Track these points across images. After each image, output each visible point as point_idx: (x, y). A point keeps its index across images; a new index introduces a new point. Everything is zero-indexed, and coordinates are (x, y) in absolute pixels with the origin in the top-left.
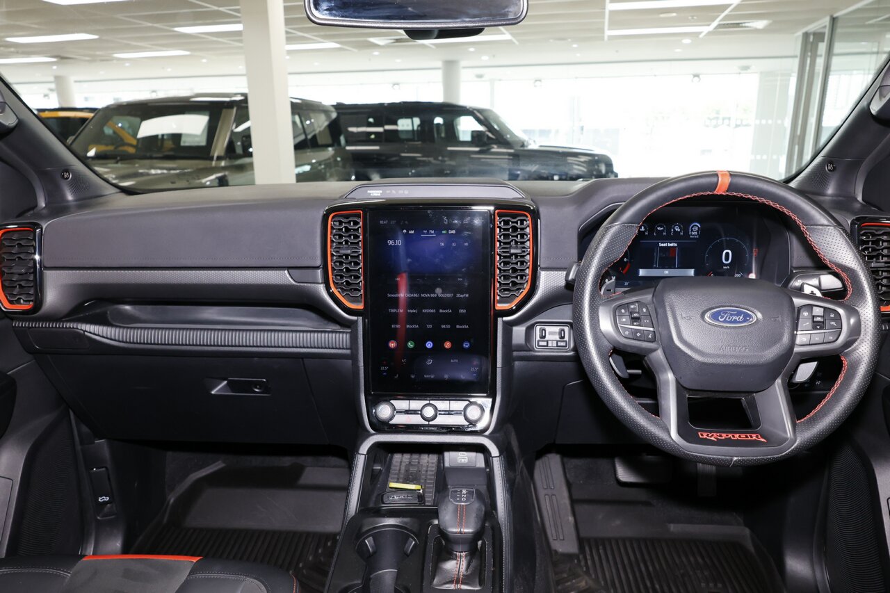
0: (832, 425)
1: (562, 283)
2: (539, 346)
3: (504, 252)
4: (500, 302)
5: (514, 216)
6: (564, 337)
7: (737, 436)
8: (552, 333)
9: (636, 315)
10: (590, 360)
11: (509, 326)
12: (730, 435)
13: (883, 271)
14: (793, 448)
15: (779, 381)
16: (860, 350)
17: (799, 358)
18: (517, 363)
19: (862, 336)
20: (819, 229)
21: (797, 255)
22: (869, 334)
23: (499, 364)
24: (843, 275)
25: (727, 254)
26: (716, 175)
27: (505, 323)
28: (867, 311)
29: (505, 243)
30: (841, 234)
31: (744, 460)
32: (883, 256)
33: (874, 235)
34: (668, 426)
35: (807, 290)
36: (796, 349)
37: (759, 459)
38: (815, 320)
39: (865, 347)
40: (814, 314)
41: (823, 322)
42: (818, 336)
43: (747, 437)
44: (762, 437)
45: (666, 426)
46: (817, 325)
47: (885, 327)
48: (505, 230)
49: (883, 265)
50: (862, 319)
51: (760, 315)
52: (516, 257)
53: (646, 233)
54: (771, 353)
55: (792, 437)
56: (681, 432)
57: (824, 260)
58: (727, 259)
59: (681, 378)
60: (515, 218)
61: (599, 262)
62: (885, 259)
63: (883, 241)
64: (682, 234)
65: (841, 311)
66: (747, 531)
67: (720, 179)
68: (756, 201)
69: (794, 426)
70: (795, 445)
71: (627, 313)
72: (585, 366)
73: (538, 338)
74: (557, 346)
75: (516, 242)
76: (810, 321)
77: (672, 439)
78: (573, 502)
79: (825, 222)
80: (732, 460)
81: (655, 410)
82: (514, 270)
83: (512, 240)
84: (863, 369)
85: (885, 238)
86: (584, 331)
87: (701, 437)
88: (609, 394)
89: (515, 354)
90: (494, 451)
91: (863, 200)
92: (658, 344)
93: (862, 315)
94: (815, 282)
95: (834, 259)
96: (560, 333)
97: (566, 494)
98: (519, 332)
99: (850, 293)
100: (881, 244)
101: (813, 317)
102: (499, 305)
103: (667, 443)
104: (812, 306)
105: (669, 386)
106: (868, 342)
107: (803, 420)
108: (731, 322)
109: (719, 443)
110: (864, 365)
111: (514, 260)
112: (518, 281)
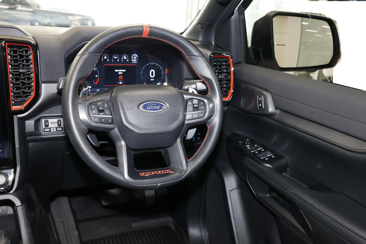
0: (204, 159)
1: (56, 91)
2: (44, 131)
3: (15, 72)
4: (14, 105)
5: (20, 48)
6: (60, 125)
7: (159, 172)
8: (53, 123)
9: (101, 109)
10: (74, 138)
11: (22, 121)
12: (156, 172)
13: (224, 80)
14: (186, 174)
15: (179, 140)
16: (215, 120)
17: (187, 127)
18: (30, 144)
19: (215, 113)
20: (194, 58)
21: (186, 73)
22: (218, 112)
23: (17, 146)
24: (206, 82)
25: (152, 72)
26: (142, 26)
27: (19, 119)
28: (217, 100)
29: (15, 66)
30: (204, 61)
31: (163, 185)
32: (224, 73)
33: (219, 62)
34: (123, 172)
35: (191, 91)
36: (186, 122)
37: (171, 183)
38: (194, 106)
39: (217, 119)
40: (194, 103)
41: (198, 107)
42: (196, 114)
43: (164, 172)
44: (172, 171)
45: (122, 172)
46: (195, 109)
47: (226, 108)
48: (14, 56)
49: (223, 77)
50: (215, 104)
51: (168, 105)
52: (24, 75)
53: (108, 60)
54: (174, 126)
55: (186, 168)
56: (129, 174)
57: (197, 74)
58: (152, 75)
59: (129, 143)
60: (21, 49)
61: (77, 77)
62: (225, 74)
63: (224, 65)
64: (128, 61)
65: (205, 101)
66: (171, 219)
67: (144, 29)
68: (164, 42)
69: (187, 162)
70: (188, 172)
71: (96, 108)
72: (72, 142)
73: (44, 127)
74: (57, 131)
75: (23, 65)
76: (192, 107)
77: (125, 179)
78: (77, 222)
79: (197, 54)
80: (157, 185)
81: (115, 163)
82: (23, 84)
83: (20, 64)
84: (216, 130)
85: (224, 63)
86: (69, 121)
87: (141, 175)
88: (88, 158)
89: (28, 138)
90: (17, 202)
91: (215, 44)
92: (115, 125)
93: (215, 102)
94: (194, 86)
95: (202, 74)
96: (58, 122)
97: (72, 218)
98: (30, 124)
99: (209, 91)
100: (223, 67)
101: (193, 105)
102: (13, 107)
103: (122, 182)
104: (193, 99)
105: (122, 148)
106: (218, 116)
107: (191, 159)
108: (154, 110)
109: (151, 177)
110: (217, 128)
111: (22, 77)
112: (27, 91)
